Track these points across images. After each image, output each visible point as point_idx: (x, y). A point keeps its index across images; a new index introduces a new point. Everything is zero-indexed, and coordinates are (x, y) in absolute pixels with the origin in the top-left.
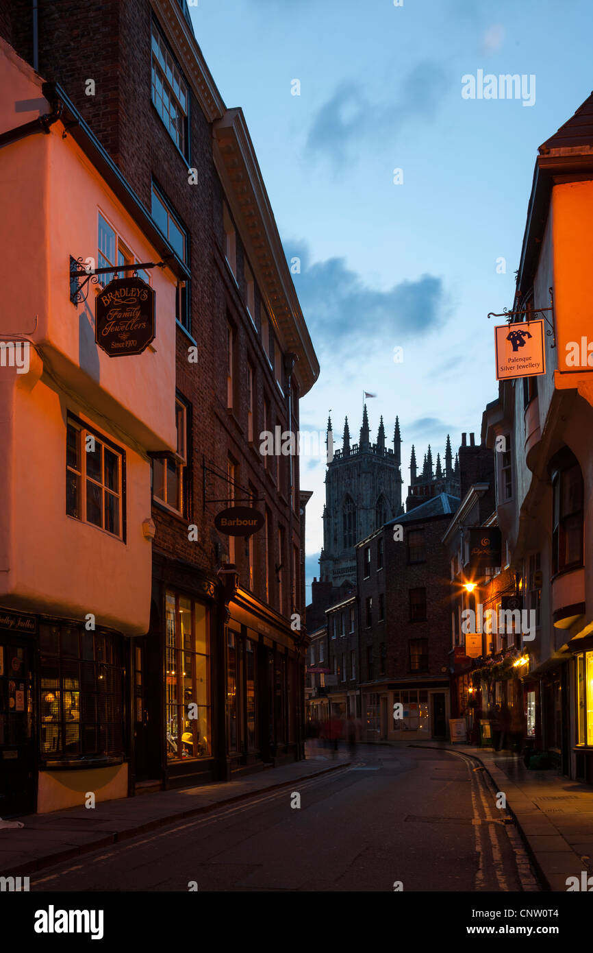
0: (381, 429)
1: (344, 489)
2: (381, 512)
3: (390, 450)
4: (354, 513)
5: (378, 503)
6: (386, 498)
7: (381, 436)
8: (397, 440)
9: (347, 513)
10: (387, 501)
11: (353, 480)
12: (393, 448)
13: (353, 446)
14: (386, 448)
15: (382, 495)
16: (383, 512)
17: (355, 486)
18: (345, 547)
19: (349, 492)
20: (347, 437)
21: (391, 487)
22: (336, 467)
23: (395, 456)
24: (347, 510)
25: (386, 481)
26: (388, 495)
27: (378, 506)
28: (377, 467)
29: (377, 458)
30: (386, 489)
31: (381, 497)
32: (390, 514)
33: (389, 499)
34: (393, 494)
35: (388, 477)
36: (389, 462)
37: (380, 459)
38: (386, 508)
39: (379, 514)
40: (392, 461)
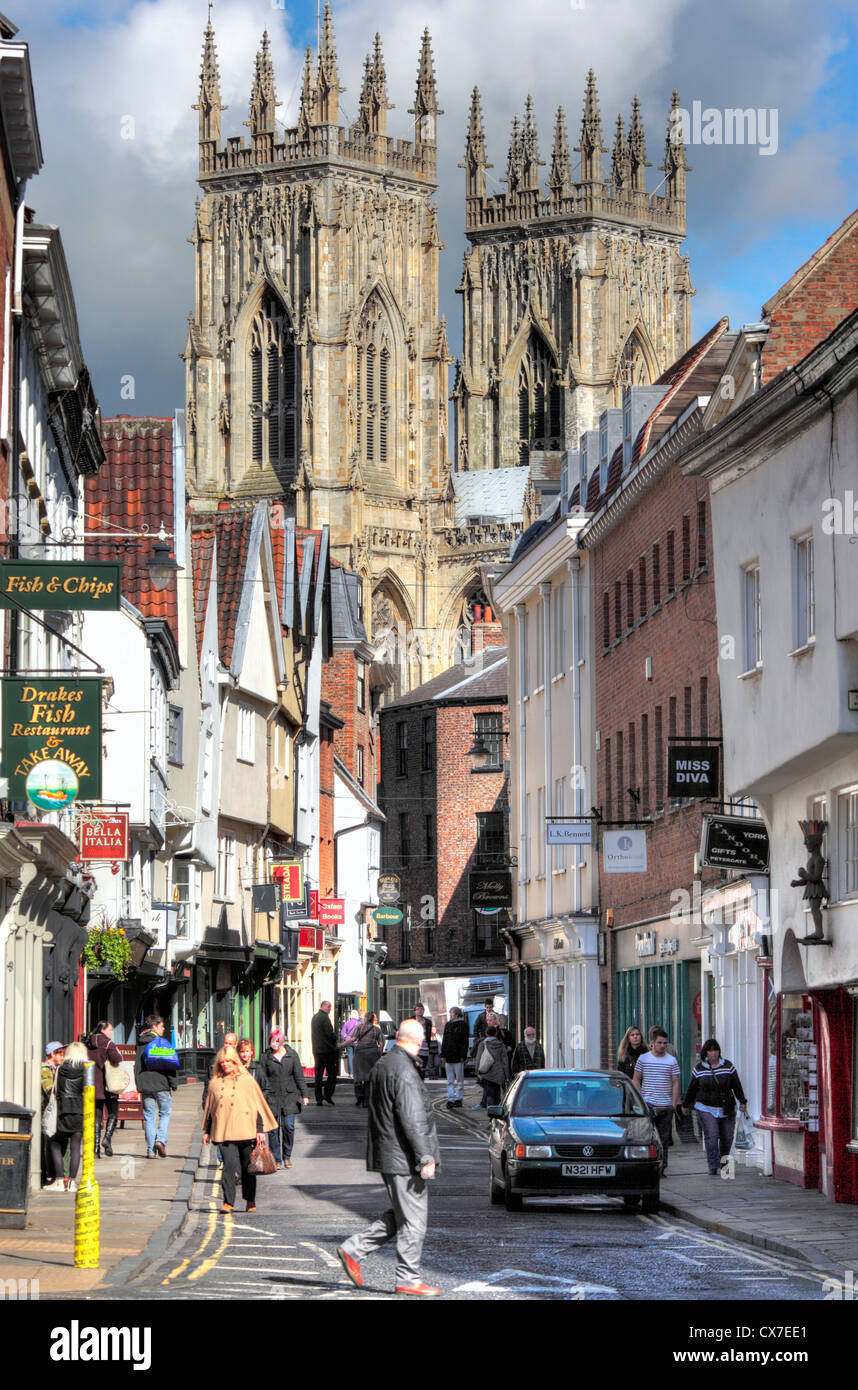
0: (377, 77)
2: (371, 349)
3: (403, 143)
6: (388, 301)
8: (427, 108)
9: (264, 348)
10: (392, 309)
11: (286, 243)
12: (409, 136)
13: (286, 132)
15: (376, 292)
17: (290, 262)
21: (404, 265)
22: (227, 193)
25: (389, 247)
26: (397, 291)
27: (363, 330)
28: (361, 204)
29: (361, 174)
30: (389, 273)
31: (374, 297)
32: (399, 352)
33: (400, 303)
34: (410, 288)
35: (397, 234)
36: (401, 183)
37: (373, 178)
38: (389, 331)
39: (365, 357)
40: (409, 180)
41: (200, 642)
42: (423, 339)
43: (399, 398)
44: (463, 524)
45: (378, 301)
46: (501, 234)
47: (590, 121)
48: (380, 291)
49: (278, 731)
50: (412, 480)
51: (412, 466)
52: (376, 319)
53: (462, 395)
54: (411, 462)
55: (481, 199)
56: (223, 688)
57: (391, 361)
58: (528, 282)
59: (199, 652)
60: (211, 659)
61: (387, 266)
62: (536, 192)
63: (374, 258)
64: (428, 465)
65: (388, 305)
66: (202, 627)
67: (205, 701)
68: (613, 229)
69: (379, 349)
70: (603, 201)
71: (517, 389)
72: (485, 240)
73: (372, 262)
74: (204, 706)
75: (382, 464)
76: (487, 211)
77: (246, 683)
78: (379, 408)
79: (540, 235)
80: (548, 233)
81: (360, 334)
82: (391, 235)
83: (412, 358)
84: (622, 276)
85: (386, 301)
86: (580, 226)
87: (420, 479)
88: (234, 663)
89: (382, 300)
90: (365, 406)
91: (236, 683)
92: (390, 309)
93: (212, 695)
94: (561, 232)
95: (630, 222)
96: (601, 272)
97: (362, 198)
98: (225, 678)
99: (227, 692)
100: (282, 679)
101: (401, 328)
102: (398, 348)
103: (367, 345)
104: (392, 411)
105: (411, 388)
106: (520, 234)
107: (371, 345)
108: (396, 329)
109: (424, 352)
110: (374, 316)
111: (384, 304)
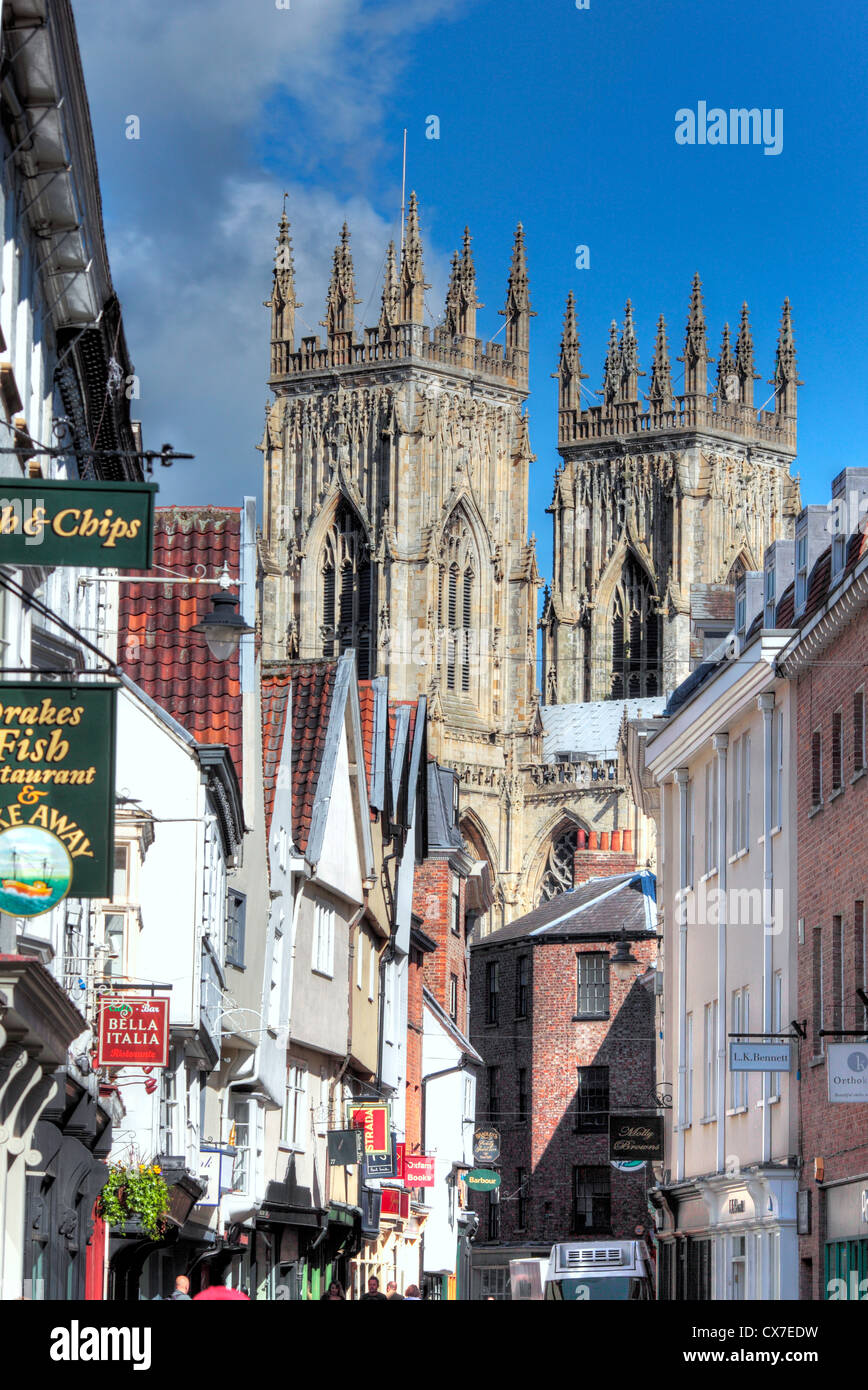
1: (328, 478)
2: (453, 570)
4: (365, 567)
6: (474, 517)
7: (465, 300)
8: (519, 309)
9: (337, 566)
11: (364, 451)
15: (460, 507)
17: (367, 472)
20: (339, 297)
21: (491, 478)
23: (510, 368)
24: (337, 553)
25: (475, 459)
26: (484, 506)
27: (446, 547)
28: (445, 411)
29: (447, 378)
30: (474, 486)
31: (458, 512)
32: (484, 574)
33: (487, 520)
34: (497, 503)
35: (484, 444)
36: (490, 389)
37: (459, 382)
38: (474, 548)
39: (447, 576)
40: (499, 387)
41: (269, 815)
42: (511, 558)
43: (483, 622)
44: (551, 761)
45: (463, 516)
46: (597, 450)
47: (695, 329)
48: (465, 505)
49: (362, 939)
50: (496, 712)
51: (496, 696)
52: (460, 537)
53: (551, 622)
54: (495, 692)
55: (574, 412)
56: (297, 878)
57: (475, 582)
58: (624, 502)
59: (268, 826)
60: (283, 839)
61: (474, 479)
62: (635, 405)
63: (458, 470)
64: (514, 695)
65: (473, 520)
66: (272, 795)
67: (274, 887)
68: (718, 446)
69: (463, 568)
70: (708, 415)
71: (611, 618)
72: (578, 456)
73: (457, 474)
74: (273, 895)
75: (464, 694)
76: (581, 425)
77: (326, 874)
79: (639, 451)
80: (647, 449)
81: (442, 553)
82: (479, 446)
83: (499, 579)
84: (727, 496)
85: (471, 516)
86: (682, 442)
87: (505, 710)
88: (311, 847)
89: (466, 516)
91: (313, 873)
92: (475, 526)
93: (284, 884)
94: (661, 448)
95: (736, 438)
96: (704, 492)
97: (447, 404)
98: (298, 865)
99: (302, 882)
100: (369, 874)
101: (487, 547)
102: (484, 568)
103: (450, 563)
105: (497, 613)
106: (616, 450)
107: (454, 564)
108: (481, 547)
109: (511, 573)
110: (458, 533)
111: (469, 520)
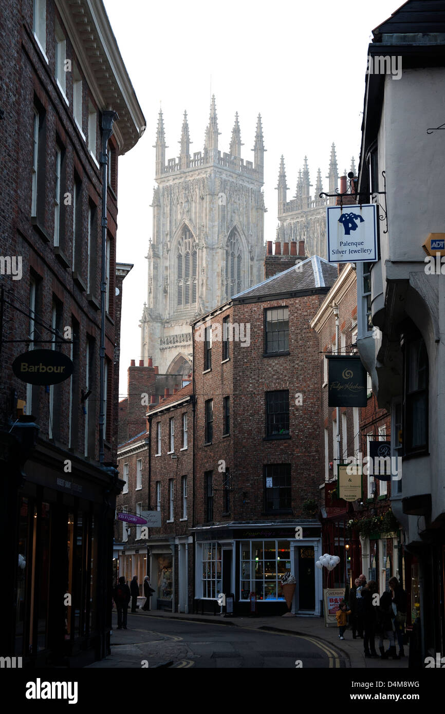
0: (236, 131)
1: (179, 217)
2: (233, 255)
3: (249, 163)
4: (195, 253)
5: (229, 240)
6: (241, 233)
7: (236, 142)
8: (259, 148)
9: (183, 253)
10: (243, 237)
11: (194, 204)
12: (252, 160)
13: (195, 154)
14: (242, 160)
15: (235, 228)
16: (237, 255)
17: (196, 213)
18: (179, 303)
19: (187, 222)
20: (185, 142)
21: (248, 217)
22: (168, 184)
23: (256, 172)
24: (183, 248)
25: (241, 208)
26: (245, 229)
27: (229, 244)
28: (228, 187)
29: (229, 173)
30: (241, 220)
31: (234, 231)
32: (246, 256)
33: (246, 232)
34: (251, 227)
35: (245, 203)
36: (247, 180)
37: (234, 176)
38: (242, 247)
39: (230, 258)
40: (251, 180)
42: (257, 251)
43: (245, 277)
45: (236, 232)
46: (293, 217)
47: (334, 165)
48: (237, 228)
57: (242, 261)
61: (240, 217)
63: (234, 212)
65: (241, 234)
73: (233, 214)
76: (286, 207)
78: (237, 282)
81: (228, 247)
82: (243, 203)
83: (252, 259)
85: (240, 233)
89: (238, 232)
90: (230, 280)
92: (242, 236)
97: (229, 184)
101: (247, 245)
103: (231, 252)
104: (242, 283)
105: (251, 273)
107: (233, 252)
108: (244, 246)
109: (257, 257)
110: (234, 240)
111: (239, 234)
